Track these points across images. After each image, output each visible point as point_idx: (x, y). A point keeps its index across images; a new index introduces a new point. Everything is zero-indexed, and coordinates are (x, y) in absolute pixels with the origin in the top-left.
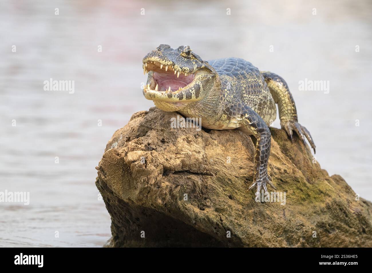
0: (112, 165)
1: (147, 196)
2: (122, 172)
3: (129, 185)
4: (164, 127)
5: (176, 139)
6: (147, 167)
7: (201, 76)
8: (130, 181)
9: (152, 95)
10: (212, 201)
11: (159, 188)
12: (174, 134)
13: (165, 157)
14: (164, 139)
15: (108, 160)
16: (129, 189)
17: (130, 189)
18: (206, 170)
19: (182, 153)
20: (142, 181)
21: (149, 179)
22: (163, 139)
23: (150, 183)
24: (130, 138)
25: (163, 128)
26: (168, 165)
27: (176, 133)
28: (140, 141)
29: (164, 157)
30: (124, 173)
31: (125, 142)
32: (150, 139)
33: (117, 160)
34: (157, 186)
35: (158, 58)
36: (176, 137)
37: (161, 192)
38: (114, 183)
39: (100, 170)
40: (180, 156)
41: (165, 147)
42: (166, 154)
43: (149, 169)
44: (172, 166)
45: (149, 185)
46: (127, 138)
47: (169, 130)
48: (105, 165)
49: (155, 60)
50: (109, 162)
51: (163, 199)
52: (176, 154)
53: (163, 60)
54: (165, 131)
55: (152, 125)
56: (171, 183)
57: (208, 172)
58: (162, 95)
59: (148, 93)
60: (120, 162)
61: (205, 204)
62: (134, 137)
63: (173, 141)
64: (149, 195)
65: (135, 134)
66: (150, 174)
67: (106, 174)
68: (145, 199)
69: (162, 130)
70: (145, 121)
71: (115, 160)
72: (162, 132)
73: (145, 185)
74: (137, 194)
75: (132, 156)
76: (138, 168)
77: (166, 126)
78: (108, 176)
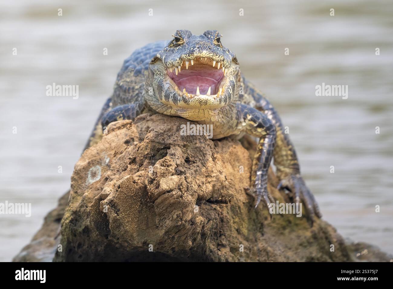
0: (128, 198)
1: (173, 237)
2: (140, 206)
3: (147, 224)
4: (187, 141)
5: (205, 157)
6: (184, 197)
7: (233, 70)
8: (148, 218)
9: (203, 101)
10: (227, 238)
11: (192, 225)
12: (201, 150)
13: (198, 182)
14: (189, 158)
15: (125, 191)
16: (146, 230)
17: (147, 228)
18: (221, 196)
19: (213, 176)
20: (175, 216)
21: (183, 214)
22: (187, 158)
23: (184, 219)
24: (135, 159)
25: (185, 143)
26: (201, 193)
27: (204, 148)
28: (167, 162)
29: (196, 183)
30: (142, 207)
31: (129, 166)
32: (178, 159)
33: (135, 190)
34: (191, 223)
35: (211, 53)
36: (204, 154)
37: (194, 231)
38: (128, 222)
39: (110, 206)
40: (211, 180)
41: (195, 169)
42: (198, 178)
43: (186, 200)
44: (205, 194)
45: (183, 222)
46: (130, 158)
47: (194, 145)
48: (120, 199)
49: (207, 56)
50: (126, 194)
51: (194, 240)
52: (206, 177)
53: (216, 55)
54: (189, 146)
55: (166, 140)
56: (205, 217)
57: (223, 198)
58: (215, 101)
59: (197, 99)
60: (138, 193)
61: (220, 243)
62: (142, 157)
63: (200, 159)
64: (177, 236)
65: (142, 153)
66: (186, 207)
67: (119, 210)
68: (170, 241)
69: (184, 146)
70: (156, 135)
71: (133, 190)
72: (185, 149)
73: (177, 223)
74: (161, 235)
75: (166, 183)
76: (176, 199)
77: (189, 139)
78: (121, 213)
